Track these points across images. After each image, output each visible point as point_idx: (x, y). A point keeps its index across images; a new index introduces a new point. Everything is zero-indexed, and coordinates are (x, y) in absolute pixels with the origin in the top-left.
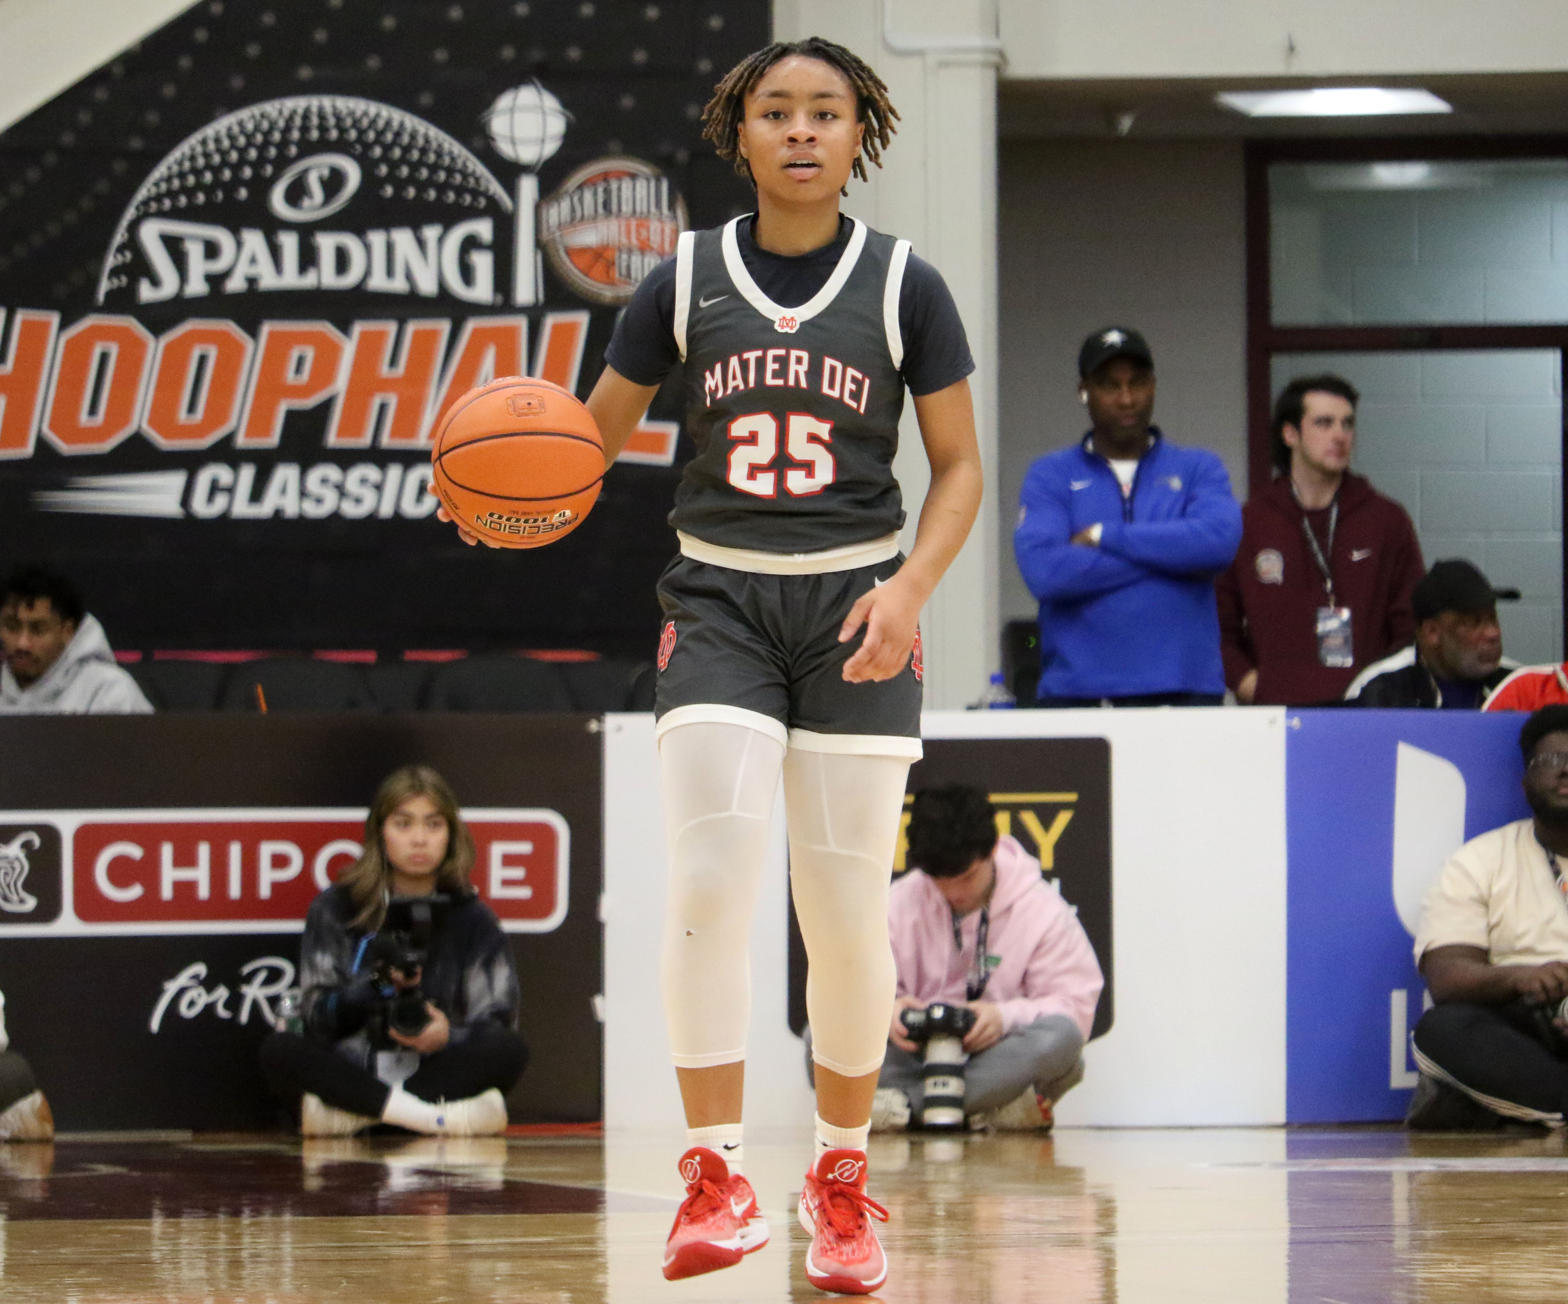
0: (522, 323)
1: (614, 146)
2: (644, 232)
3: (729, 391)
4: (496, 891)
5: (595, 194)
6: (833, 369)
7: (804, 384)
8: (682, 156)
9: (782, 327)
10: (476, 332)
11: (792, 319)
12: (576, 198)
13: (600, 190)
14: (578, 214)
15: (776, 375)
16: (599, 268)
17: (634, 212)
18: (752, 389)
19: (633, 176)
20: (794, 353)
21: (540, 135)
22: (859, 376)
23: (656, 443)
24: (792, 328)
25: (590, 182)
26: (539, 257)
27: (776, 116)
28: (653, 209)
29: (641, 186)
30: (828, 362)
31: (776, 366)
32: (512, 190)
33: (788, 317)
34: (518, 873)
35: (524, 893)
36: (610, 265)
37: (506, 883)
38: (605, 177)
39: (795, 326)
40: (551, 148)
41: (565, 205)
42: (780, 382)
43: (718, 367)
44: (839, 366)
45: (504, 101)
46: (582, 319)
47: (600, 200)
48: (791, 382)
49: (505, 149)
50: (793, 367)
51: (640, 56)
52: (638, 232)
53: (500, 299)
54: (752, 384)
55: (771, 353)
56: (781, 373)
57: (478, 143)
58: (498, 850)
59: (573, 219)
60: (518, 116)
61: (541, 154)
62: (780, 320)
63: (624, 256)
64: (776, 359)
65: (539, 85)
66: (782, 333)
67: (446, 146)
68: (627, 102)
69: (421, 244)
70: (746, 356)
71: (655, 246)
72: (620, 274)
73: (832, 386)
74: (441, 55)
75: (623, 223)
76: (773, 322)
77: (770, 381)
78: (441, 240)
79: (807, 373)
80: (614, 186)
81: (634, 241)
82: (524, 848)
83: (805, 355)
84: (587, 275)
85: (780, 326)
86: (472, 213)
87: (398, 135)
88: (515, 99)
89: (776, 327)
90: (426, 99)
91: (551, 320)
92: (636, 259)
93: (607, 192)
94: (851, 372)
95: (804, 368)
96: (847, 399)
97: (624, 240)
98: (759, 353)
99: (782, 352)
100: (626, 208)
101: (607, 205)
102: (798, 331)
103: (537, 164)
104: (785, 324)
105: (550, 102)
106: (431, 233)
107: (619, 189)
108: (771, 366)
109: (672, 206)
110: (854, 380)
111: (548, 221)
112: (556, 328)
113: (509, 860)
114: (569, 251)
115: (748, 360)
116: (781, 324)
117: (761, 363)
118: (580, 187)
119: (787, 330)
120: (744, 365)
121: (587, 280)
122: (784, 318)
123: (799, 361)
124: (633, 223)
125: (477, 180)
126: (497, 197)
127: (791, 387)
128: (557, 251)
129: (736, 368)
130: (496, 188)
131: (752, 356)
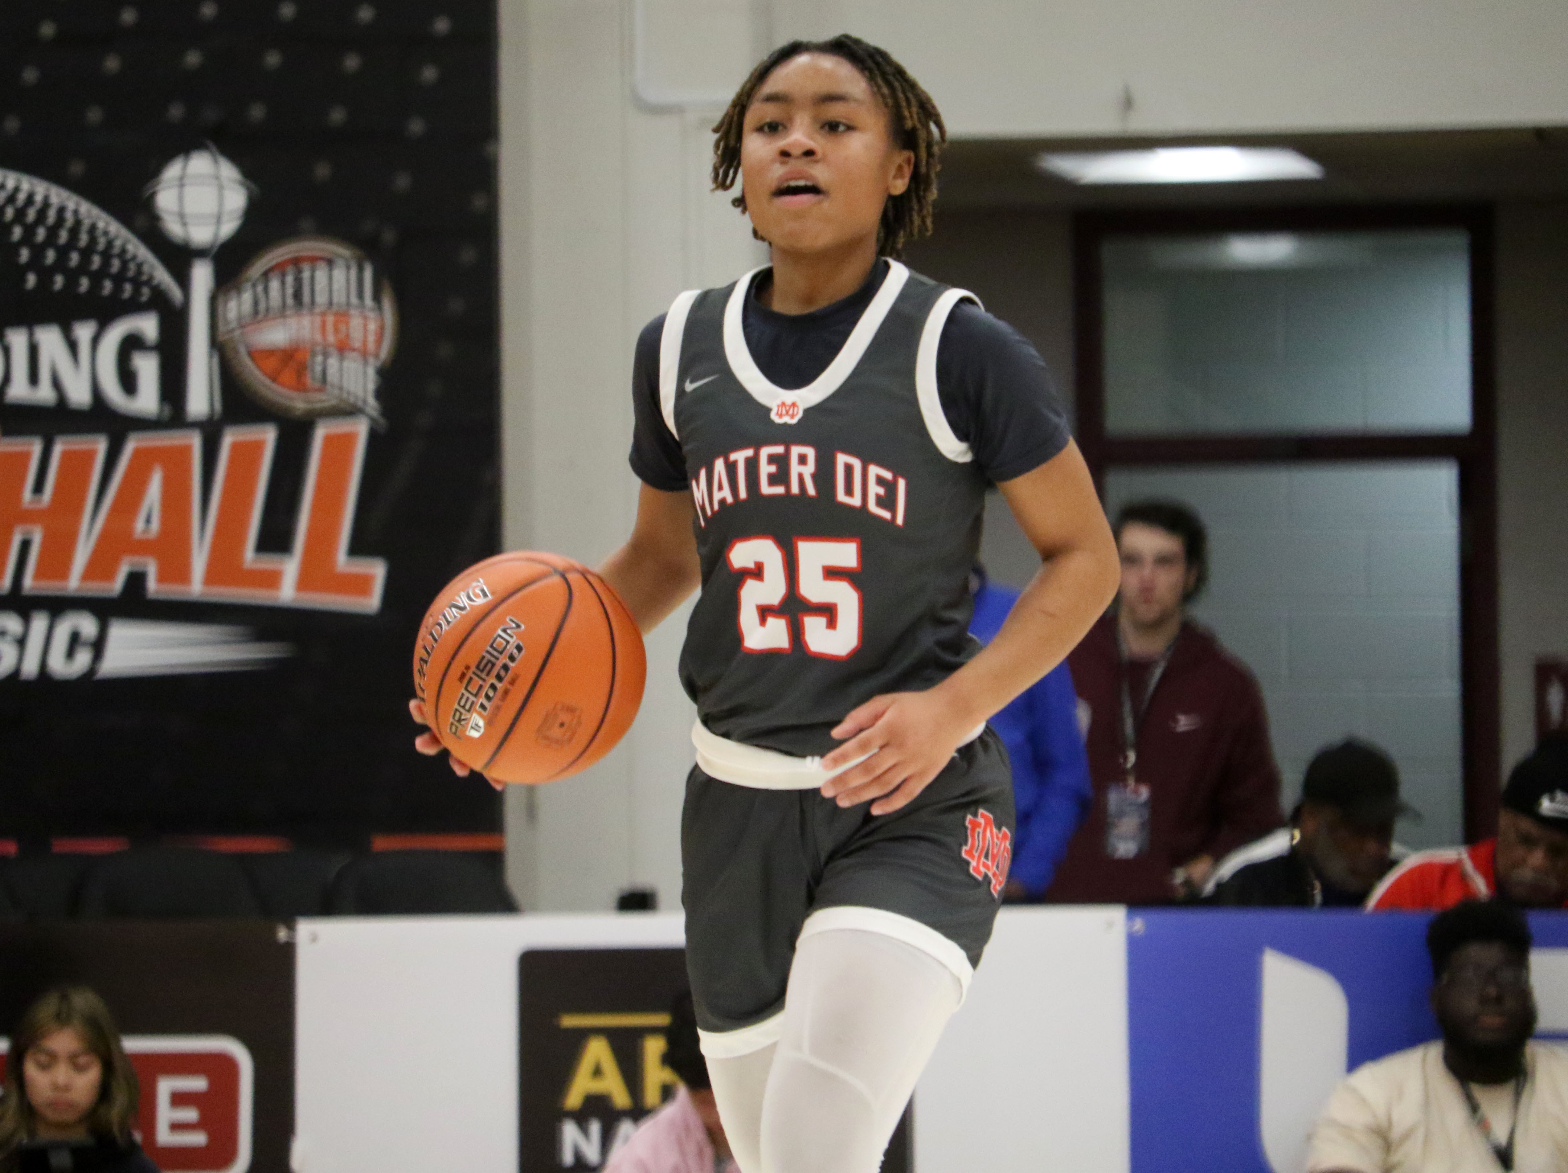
0: (195, 441)
1: (306, 224)
2: (343, 328)
3: (716, 507)
4: (164, 1136)
5: (283, 283)
6: (849, 469)
7: (811, 490)
8: (389, 236)
9: (781, 416)
10: (138, 454)
11: (794, 405)
12: (260, 288)
13: (290, 279)
14: (262, 306)
15: (773, 480)
16: (288, 375)
17: (331, 303)
18: (744, 501)
19: (330, 263)
20: (796, 451)
21: (215, 210)
22: (888, 475)
23: (361, 585)
24: (792, 416)
25: (280, 269)
26: (216, 360)
27: (773, 128)
28: (354, 300)
29: (339, 274)
30: (842, 459)
31: (773, 469)
32: (184, 280)
33: (789, 402)
34: (190, 1115)
35: (198, 1139)
36: (301, 369)
37: (176, 1127)
38: (296, 262)
39: (797, 413)
40: (229, 228)
41: (247, 297)
42: (780, 490)
43: (703, 473)
44: (857, 464)
45: (173, 171)
46: (268, 435)
47: (290, 291)
48: (795, 489)
49: (174, 228)
50: (795, 468)
51: (337, 116)
52: (336, 330)
53: (167, 411)
54: (743, 494)
55: (765, 452)
56: (781, 477)
57: (141, 221)
58: (165, 1087)
59: (256, 312)
60: (189, 191)
61: (216, 235)
62: (778, 406)
63: (319, 359)
64: (772, 459)
65: (214, 149)
66: (779, 425)
67: (101, 225)
68: (322, 171)
69: (73, 346)
70: (733, 457)
71: (357, 344)
72: (313, 378)
73: (849, 491)
74: (94, 115)
75: (318, 320)
76: (768, 410)
77: (766, 489)
78: (95, 341)
79: (814, 476)
80: (306, 275)
81: (331, 338)
82: (198, 1084)
83: (810, 452)
84: (274, 380)
85: (777, 414)
86: (134, 307)
87: (42, 213)
88: (184, 168)
89: (774, 416)
90: (77, 168)
91: (229, 438)
92: (333, 362)
93: (298, 281)
94: (874, 470)
95: (809, 469)
96: (873, 507)
97: (318, 337)
98: (749, 452)
99: (779, 449)
100: (321, 299)
101: (297, 295)
102: (800, 421)
103: (212, 247)
104: (784, 412)
105: (228, 171)
106: (84, 332)
107: (312, 278)
108: (766, 469)
109: (377, 298)
110: (880, 481)
111: (225, 315)
112: (236, 447)
113: (179, 1099)
114: (251, 354)
115: (735, 463)
116: (780, 412)
117: (752, 465)
118: (266, 275)
119: (787, 420)
120: (731, 468)
121: (274, 386)
122: (783, 404)
123: (803, 460)
124: (330, 319)
125: (140, 266)
126: (163, 287)
127: (795, 496)
128: (237, 352)
129: (721, 473)
130: (162, 276)
131: (740, 457)
